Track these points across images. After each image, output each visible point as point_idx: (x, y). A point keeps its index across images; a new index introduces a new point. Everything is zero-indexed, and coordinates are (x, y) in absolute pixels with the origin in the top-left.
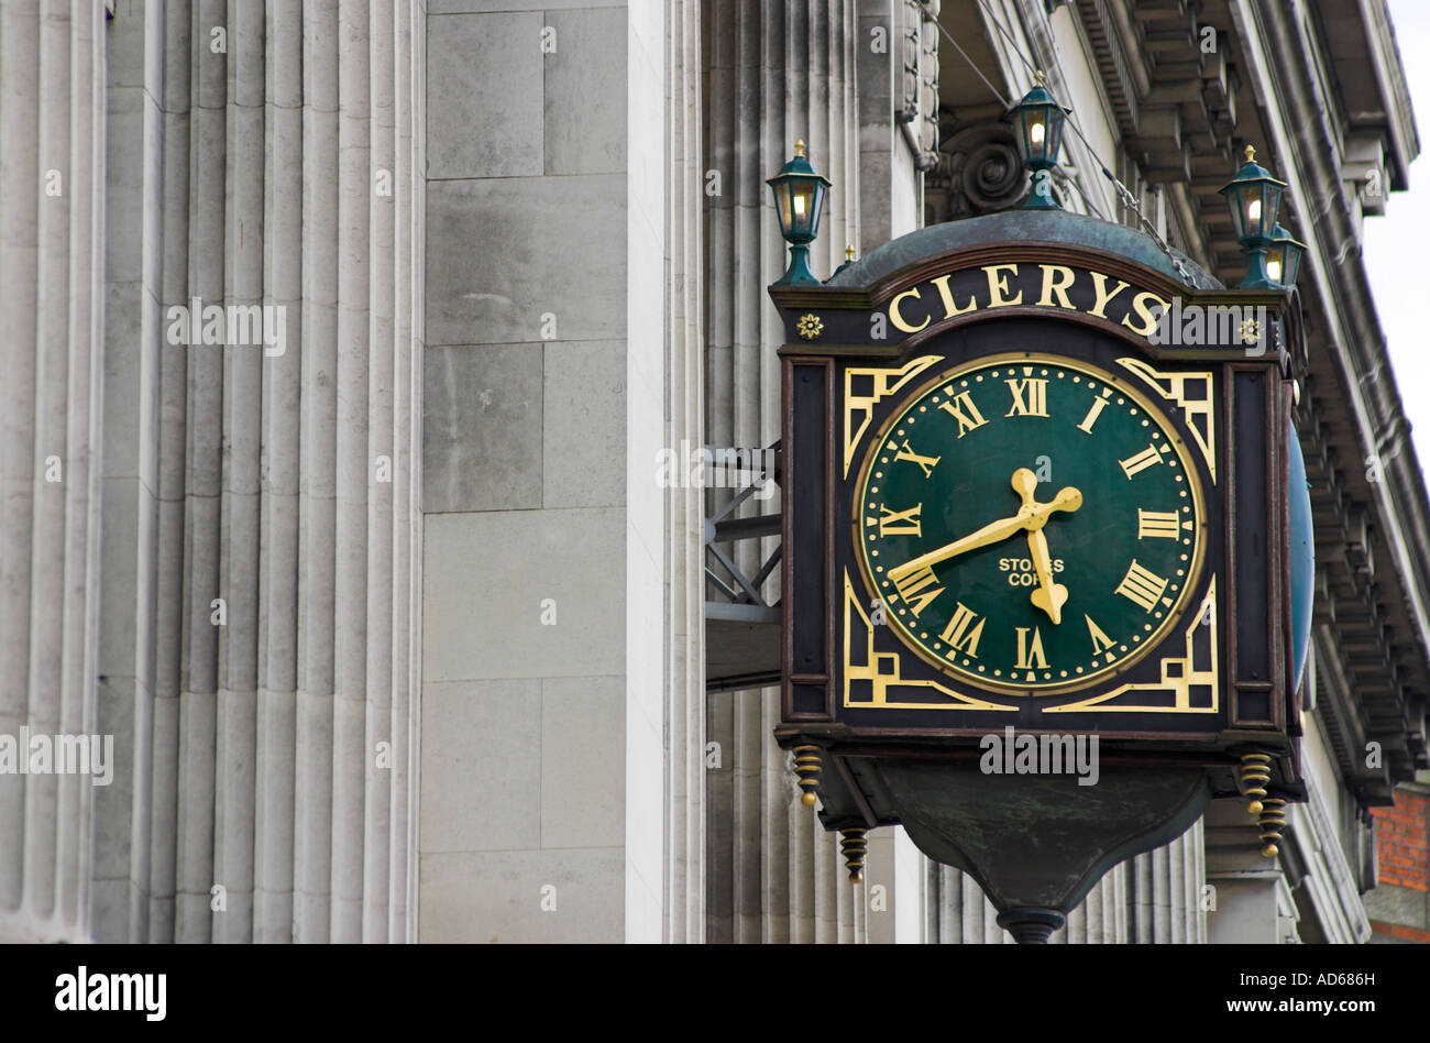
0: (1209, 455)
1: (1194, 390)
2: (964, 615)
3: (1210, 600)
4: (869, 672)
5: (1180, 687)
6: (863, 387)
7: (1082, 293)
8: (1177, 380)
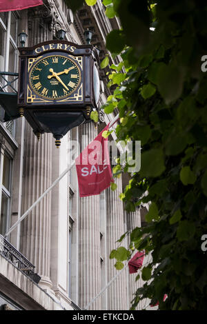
0: (82, 67)
1: (79, 59)
2: (45, 89)
3: (82, 86)
4: (31, 98)
5: (77, 98)
6: (31, 61)
7: (63, 47)
8: (77, 58)
